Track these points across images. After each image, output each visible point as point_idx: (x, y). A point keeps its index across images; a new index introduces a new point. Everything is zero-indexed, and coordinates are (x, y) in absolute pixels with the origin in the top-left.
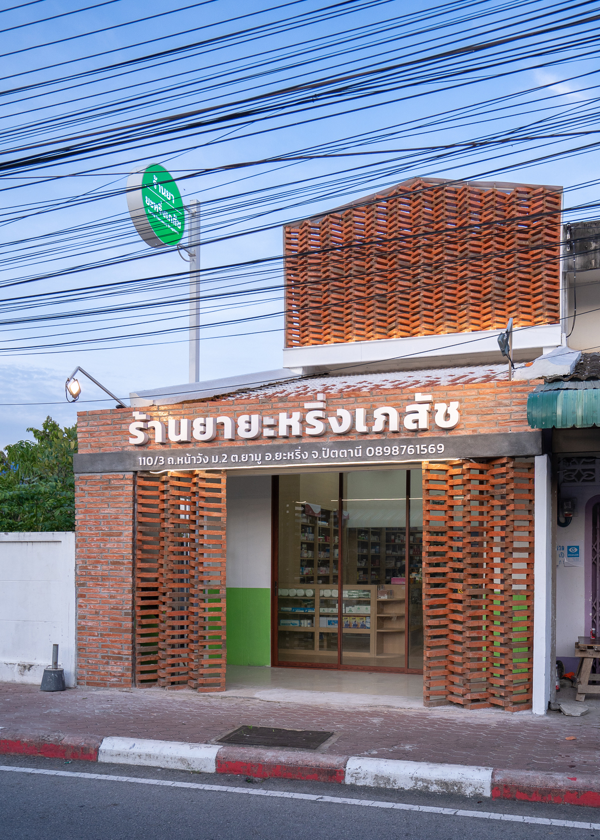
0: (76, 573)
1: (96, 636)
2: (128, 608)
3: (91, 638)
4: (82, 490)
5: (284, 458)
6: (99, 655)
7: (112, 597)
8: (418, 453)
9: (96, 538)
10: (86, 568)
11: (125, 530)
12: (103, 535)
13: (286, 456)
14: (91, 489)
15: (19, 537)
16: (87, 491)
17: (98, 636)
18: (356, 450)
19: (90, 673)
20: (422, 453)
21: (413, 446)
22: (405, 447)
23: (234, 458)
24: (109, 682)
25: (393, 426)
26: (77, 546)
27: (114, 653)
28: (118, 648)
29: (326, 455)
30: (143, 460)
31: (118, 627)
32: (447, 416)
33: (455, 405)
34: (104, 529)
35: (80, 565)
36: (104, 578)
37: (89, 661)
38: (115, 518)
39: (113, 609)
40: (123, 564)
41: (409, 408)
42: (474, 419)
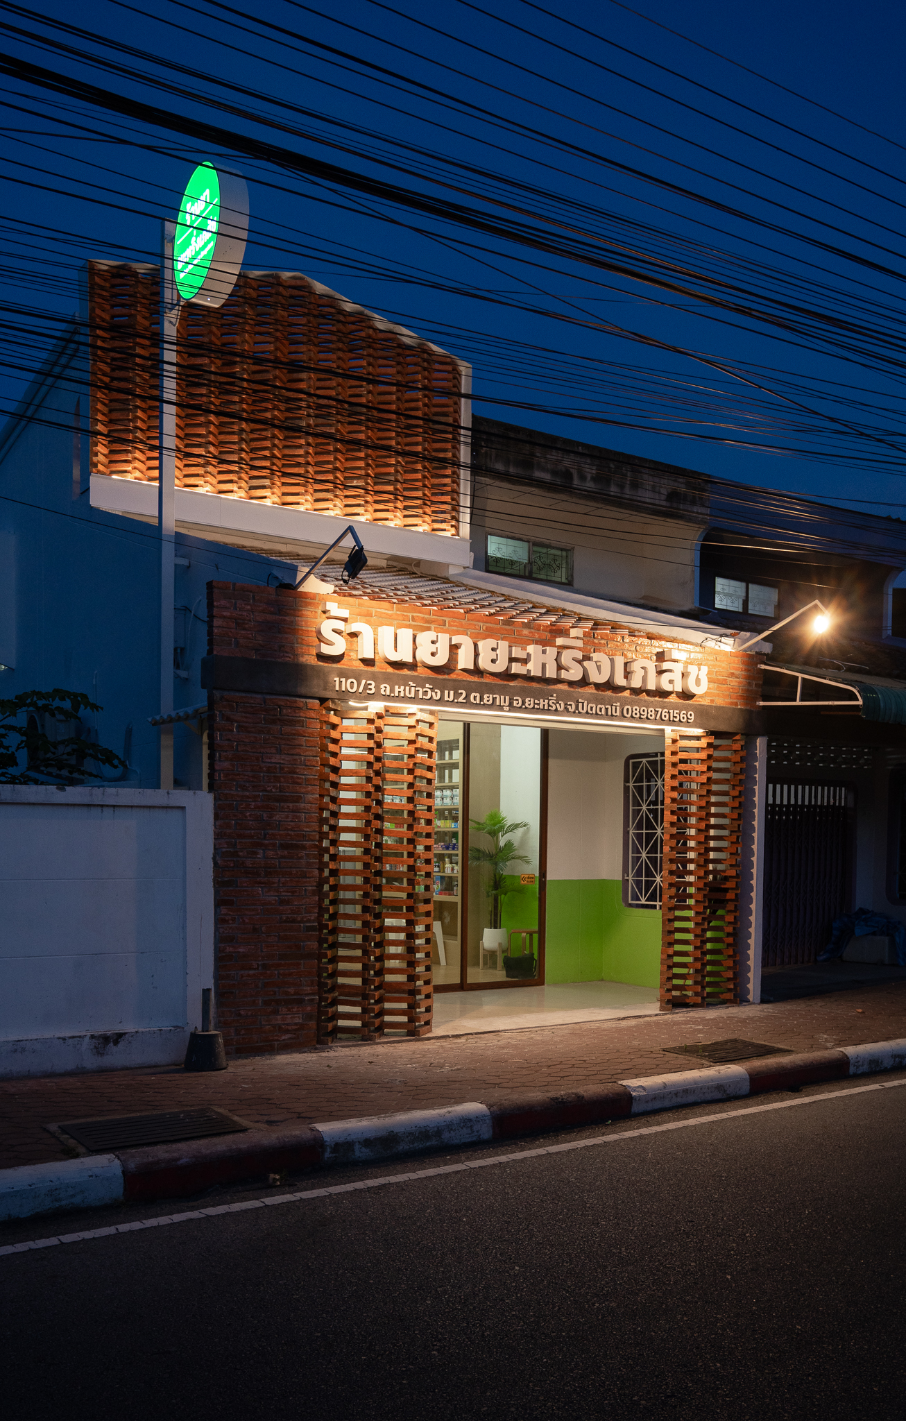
0: (215, 864)
1: (255, 969)
2: (312, 918)
3: (247, 972)
4: (228, 719)
5: (536, 706)
6: (260, 1000)
7: (282, 902)
9: (253, 803)
10: (234, 855)
12: (268, 798)
13: (539, 704)
14: (245, 720)
15: (91, 795)
16: (236, 721)
17: (258, 969)
18: (614, 708)
19: (243, 1032)
22: (660, 710)
23: (475, 697)
24: (276, 1043)
25: (650, 684)
26: (216, 817)
27: (286, 994)
32: (698, 681)
34: (269, 789)
35: (224, 850)
36: (269, 871)
37: (242, 1012)
38: (290, 773)
39: (285, 922)
42: (717, 688)
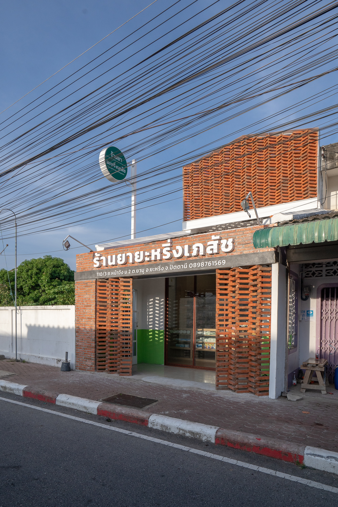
0: (75, 322)
2: (93, 337)
3: (81, 350)
5: (154, 270)
6: (83, 357)
8: (213, 265)
9: (82, 308)
10: (78, 320)
11: (93, 304)
13: (155, 270)
16: (79, 288)
17: (83, 349)
18: (185, 265)
19: (80, 364)
20: (215, 265)
21: (211, 262)
22: (207, 262)
23: (133, 271)
26: (76, 311)
27: (88, 357)
28: (90, 354)
29: (171, 268)
30: (99, 274)
31: (90, 346)
33: (231, 240)
34: (85, 304)
36: (85, 325)
37: (80, 359)
38: (89, 299)
39: (88, 338)
40: (92, 319)
41: (209, 243)
